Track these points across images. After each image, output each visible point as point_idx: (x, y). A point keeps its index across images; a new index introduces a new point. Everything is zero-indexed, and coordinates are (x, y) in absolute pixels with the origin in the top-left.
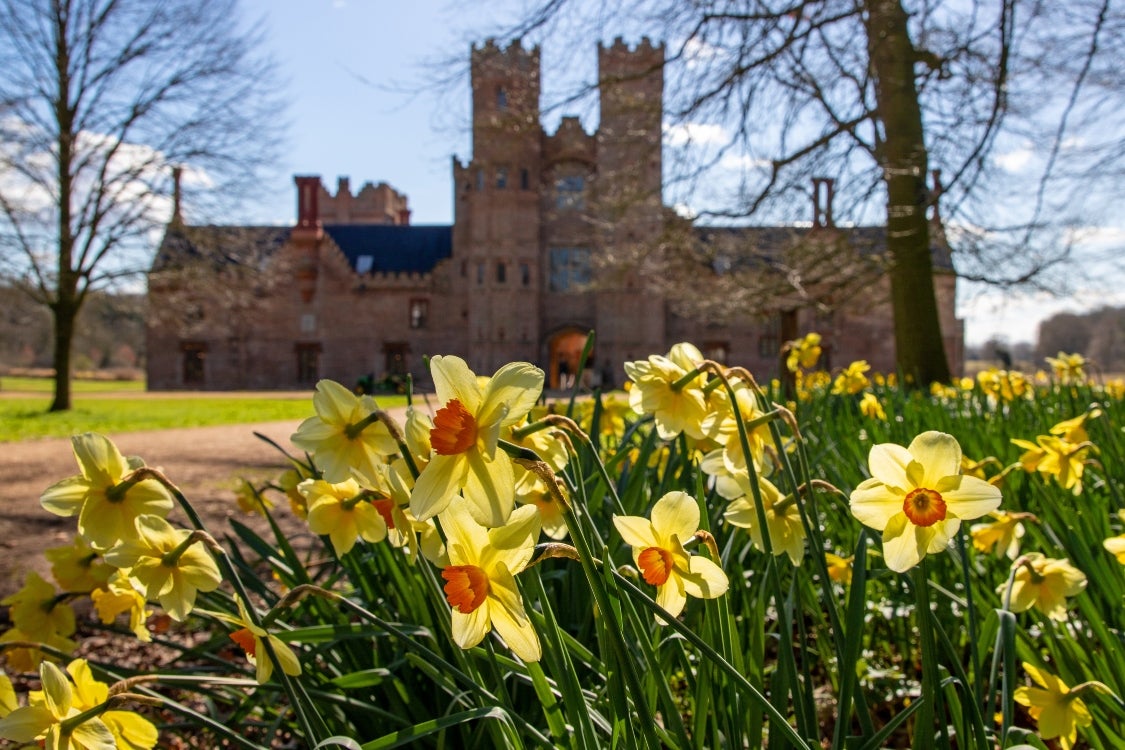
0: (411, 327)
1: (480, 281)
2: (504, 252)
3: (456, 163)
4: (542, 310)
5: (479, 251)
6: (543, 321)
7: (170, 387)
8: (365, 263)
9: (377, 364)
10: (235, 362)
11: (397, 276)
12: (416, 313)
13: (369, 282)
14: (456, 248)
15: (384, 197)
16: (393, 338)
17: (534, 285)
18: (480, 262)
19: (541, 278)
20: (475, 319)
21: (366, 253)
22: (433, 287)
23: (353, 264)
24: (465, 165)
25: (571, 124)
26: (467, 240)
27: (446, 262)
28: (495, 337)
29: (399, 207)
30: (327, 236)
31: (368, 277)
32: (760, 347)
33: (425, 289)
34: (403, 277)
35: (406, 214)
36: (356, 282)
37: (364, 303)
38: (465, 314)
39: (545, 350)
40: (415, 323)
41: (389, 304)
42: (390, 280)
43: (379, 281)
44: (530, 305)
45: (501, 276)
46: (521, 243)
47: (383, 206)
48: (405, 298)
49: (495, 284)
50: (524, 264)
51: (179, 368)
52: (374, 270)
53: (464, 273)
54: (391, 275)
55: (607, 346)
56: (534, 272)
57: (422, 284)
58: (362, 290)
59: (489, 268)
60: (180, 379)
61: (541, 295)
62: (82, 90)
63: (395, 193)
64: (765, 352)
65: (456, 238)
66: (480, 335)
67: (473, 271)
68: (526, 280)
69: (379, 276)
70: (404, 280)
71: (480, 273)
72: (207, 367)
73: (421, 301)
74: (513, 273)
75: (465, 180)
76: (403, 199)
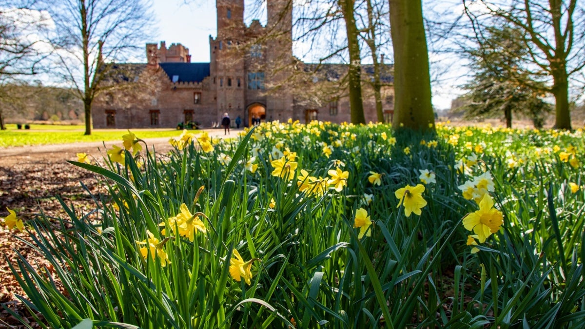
0: (195, 103)
1: (221, 86)
2: (230, 74)
3: (211, 38)
4: (245, 97)
5: (221, 74)
6: (246, 101)
7: (101, 127)
8: (176, 78)
9: (182, 118)
10: (126, 118)
11: (189, 84)
12: (196, 98)
13: (177, 85)
14: (211, 72)
15: (180, 49)
16: (188, 108)
17: (242, 87)
18: (221, 78)
19: (245, 84)
20: (219, 100)
21: (176, 74)
22: (203, 88)
23: (171, 79)
24: (214, 39)
25: (256, 23)
26: (216, 69)
27: (208, 78)
28: (228, 108)
29: (186, 54)
30: (161, 68)
31: (177, 84)
32: (330, 111)
33: (200, 89)
34: (191, 83)
35: (189, 57)
36: (173, 86)
37: (176, 94)
38: (215, 98)
39: (247, 112)
40: (196, 102)
41: (186, 94)
42: (186, 85)
43: (181, 85)
44: (241, 94)
45: (230, 84)
46: (237, 70)
47: (179, 53)
48: (191, 92)
49: (227, 87)
50: (238, 79)
51: (105, 120)
52: (179, 81)
53: (215, 82)
54: (186, 83)
55: (271, 110)
56: (242, 82)
57: (198, 87)
58: (175, 89)
59: (225, 80)
60: (105, 124)
61: (245, 91)
62: (91, 26)
63: (184, 47)
64: (332, 113)
65: (211, 68)
66: (222, 107)
67: (218, 81)
68: (239, 85)
69: (181, 83)
70: (191, 85)
71: (221, 82)
72: (116, 119)
73: (198, 93)
74: (234, 82)
75: (215, 45)
76: (186, 50)
